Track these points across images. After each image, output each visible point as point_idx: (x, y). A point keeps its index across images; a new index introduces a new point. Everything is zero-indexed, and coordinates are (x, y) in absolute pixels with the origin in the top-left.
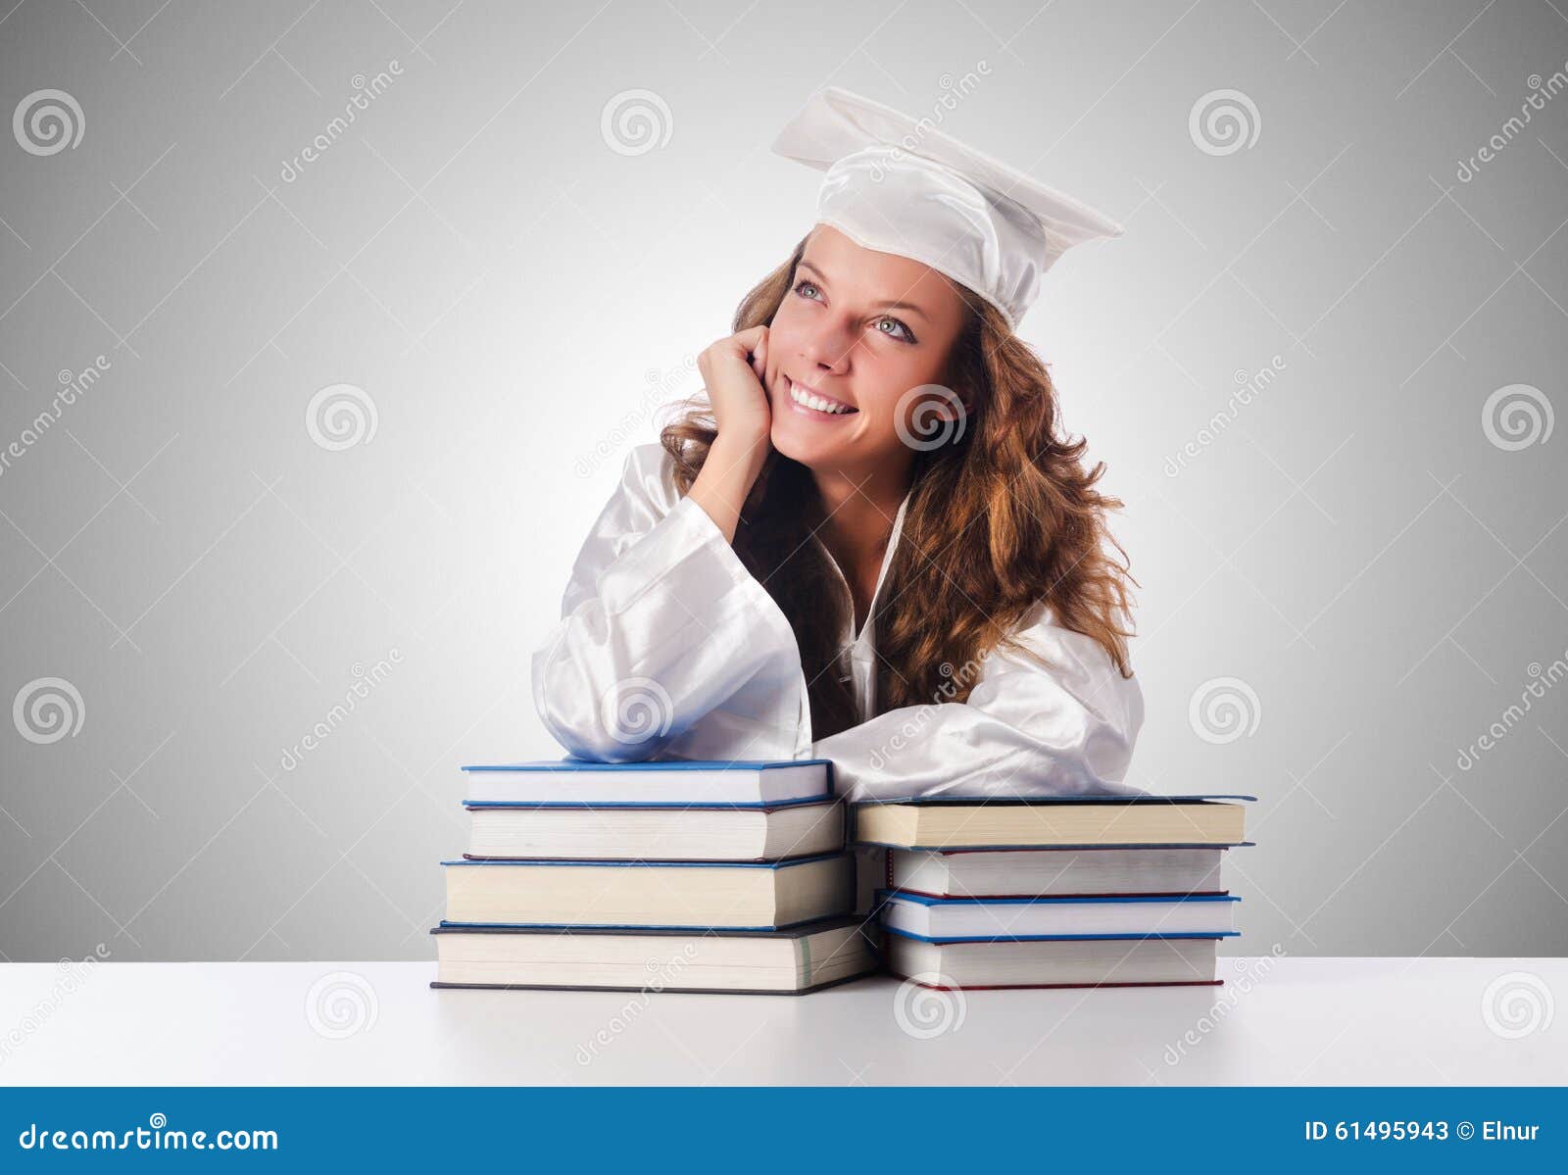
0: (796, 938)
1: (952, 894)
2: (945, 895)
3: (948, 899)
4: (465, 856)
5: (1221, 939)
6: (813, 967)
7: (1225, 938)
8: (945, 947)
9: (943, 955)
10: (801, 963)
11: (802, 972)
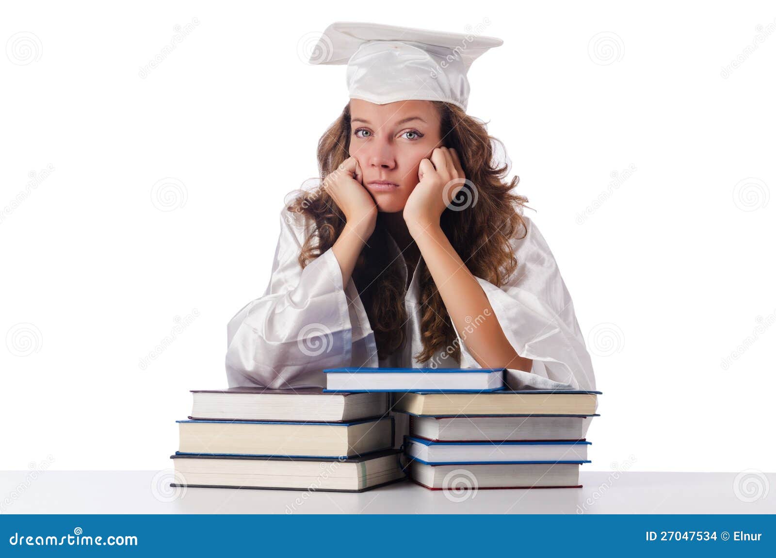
0: (358, 462)
1: (440, 440)
2: (437, 440)
3: (438, 442)
4: (189, 417)
5: (582, 464)
6: (368, 477)
7: (584, 464)
8: (436, 467)
9: (436, 471)
10: (361, 475)
11: (362, 480)
